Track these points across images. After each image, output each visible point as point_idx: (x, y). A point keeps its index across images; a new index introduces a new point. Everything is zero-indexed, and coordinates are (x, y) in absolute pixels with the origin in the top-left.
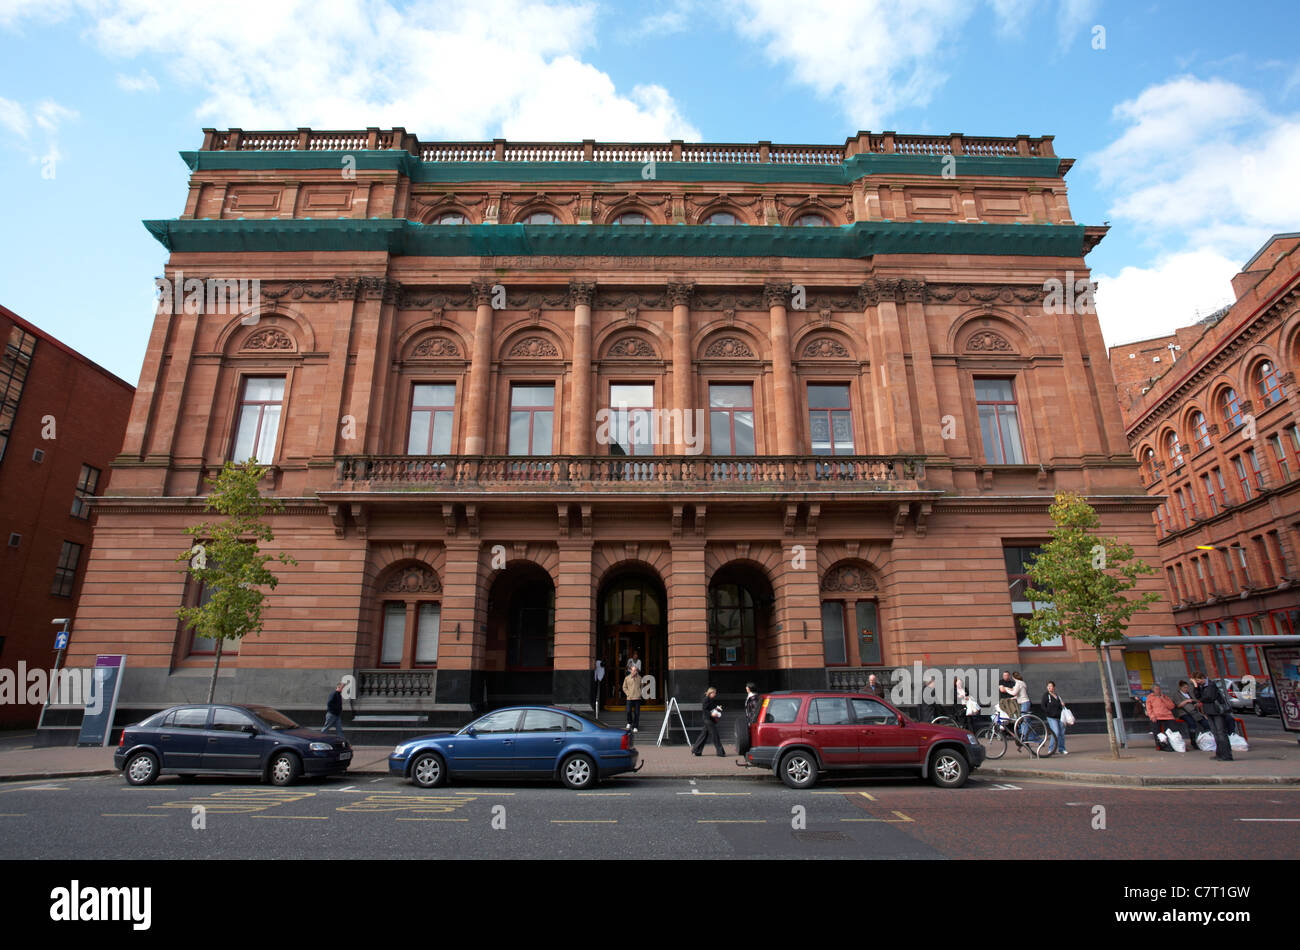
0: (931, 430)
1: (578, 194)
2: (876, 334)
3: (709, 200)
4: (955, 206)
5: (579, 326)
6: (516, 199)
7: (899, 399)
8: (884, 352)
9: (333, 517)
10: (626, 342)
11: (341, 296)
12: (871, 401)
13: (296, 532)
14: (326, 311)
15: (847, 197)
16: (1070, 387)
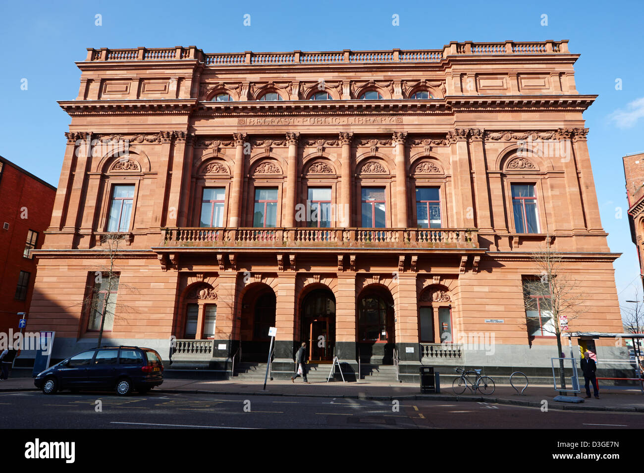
0: (484, 214)
1: (291, 82)
2: (455, 159)
3: (364, 84)
4: (505, 85)
5: (290, 157)
6: (258, 85)
7: (466, 196)
8: (459, 170)
9: (160, 260)
10: (317, 165)
11: (164, 141)
12: (451, 197)
13: (141, 268)
14: (156, 150)
15: (443, 80)
16: (567, 190)
